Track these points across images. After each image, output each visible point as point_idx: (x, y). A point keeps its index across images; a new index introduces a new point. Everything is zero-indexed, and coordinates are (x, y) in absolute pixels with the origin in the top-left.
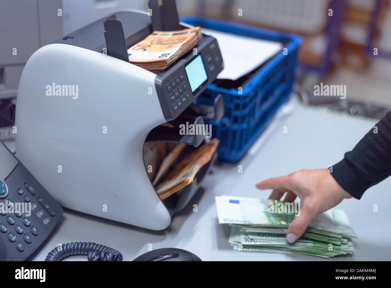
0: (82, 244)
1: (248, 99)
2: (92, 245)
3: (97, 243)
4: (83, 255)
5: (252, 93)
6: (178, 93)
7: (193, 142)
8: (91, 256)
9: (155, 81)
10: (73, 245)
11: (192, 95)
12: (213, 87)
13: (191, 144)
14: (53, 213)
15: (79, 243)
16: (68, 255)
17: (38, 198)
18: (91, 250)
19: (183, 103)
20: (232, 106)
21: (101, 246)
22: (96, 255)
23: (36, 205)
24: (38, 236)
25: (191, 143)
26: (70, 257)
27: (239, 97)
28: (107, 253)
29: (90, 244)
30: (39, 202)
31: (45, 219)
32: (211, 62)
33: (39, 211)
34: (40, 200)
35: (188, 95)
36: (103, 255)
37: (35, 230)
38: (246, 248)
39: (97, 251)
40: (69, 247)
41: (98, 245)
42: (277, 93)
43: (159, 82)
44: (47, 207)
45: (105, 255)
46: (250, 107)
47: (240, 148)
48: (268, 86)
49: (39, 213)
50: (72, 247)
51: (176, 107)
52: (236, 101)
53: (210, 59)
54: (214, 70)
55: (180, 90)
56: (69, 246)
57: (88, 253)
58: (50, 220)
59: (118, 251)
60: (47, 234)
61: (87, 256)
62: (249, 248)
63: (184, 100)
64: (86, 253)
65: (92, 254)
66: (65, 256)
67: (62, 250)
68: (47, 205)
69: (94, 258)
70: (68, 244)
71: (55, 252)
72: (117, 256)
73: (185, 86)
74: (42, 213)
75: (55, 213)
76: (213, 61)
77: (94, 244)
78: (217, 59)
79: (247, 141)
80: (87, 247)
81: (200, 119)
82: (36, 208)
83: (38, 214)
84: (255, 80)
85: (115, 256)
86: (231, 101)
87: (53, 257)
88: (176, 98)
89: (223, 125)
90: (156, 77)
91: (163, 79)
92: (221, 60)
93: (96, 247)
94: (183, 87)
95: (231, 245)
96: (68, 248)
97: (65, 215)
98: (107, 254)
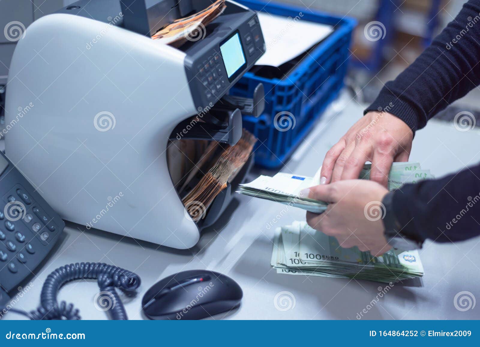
0: (90, 265)
1: (293, 91)
2: (102, 266)
3: (108, 264)
4: (91, 278)
5: (298, 84)
6: (211, 78)
7: (229, 140)
8: (102, 279)
9: (185, 62)
10: (78, 266)
11: (228, 81)
12: (250, 75)
13: (226, 143)
14: (52, 227)
15: (85, 263)
16: (72, 278)
17: (34, 207)
18: (101, 272)
19: (218, 91)
20: (274, 98)
21: (114, 267)
22: (108, 277)
23: (31, 217)
24: (33, 255)
25: (226, 141)
26: (74, 281)
27: (282, 88)
28: (122, 275)
29: (100, 264)
30: (35, 213)
31: (43, 234)
32: (250, 42)
33: (35, 224)
34: (36, 210)
35: (223, 82)
36: (116, 278)
37: (30, 247)
38: (292, 271)
39: (109, 273)
40: (74, 269)
41: (109, 266)
42: (327, 85)
43: (189, 63)
44: (45, 219)
45: (119, 279)
46: (295, 101)
47: (282, 152)
48: (316, 76)
49: (35, 226)
50: (77, 268)
51: (209, 96)
52: (280, 93)
53: (248, 39)
54: (253, 53)
55: (214, 75)
56: (73, 267)
57: (97, 276)
58: (48, 236)
59: (134, 274)
60: (46, 252)
61: (96, 280)
62: (296, 272)
63: (218, 87)
64: (94, 276)
65: (103, 277)
66: (68, 279)
67: (65, 272)
68: (44, 217)
69: (105, 281)
70: (72, 265)
71: (55, 274)
72: (134, 280)
73: (220, 70)
74: (38, 226)
75: (55, 228)
76: (252, 41)
77: (105, 265)
78: (257, 39)
79: (290, 144)
80: (96, 268)
81: (237, 112)
82: (32, 220)
83: (34, 228)
84: (302, 67)
85: (131, 279)
86: (273, 93)
87: (53, 280)
88: (209, 84)
89: (262, 122)
90: (186, 57)
91: (194, 60)
92: (262, 41)
93: (107, 269)
94: (217, 70)
95: (274, 267)
96: (72, 269)
97: (67, 230)
98: (122, 277)
